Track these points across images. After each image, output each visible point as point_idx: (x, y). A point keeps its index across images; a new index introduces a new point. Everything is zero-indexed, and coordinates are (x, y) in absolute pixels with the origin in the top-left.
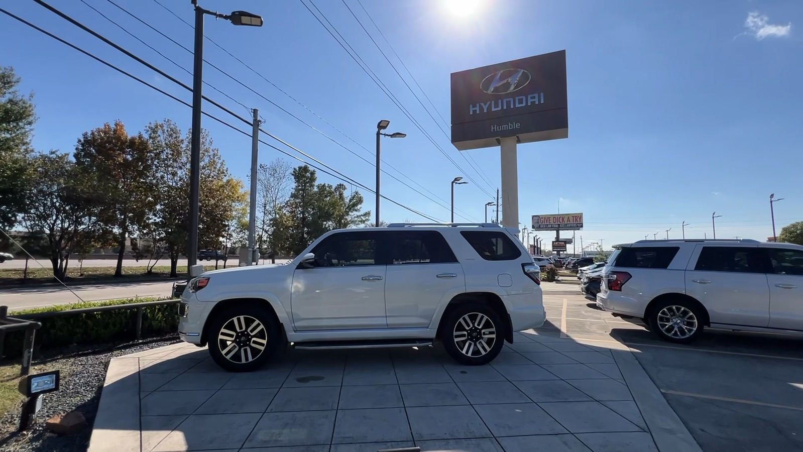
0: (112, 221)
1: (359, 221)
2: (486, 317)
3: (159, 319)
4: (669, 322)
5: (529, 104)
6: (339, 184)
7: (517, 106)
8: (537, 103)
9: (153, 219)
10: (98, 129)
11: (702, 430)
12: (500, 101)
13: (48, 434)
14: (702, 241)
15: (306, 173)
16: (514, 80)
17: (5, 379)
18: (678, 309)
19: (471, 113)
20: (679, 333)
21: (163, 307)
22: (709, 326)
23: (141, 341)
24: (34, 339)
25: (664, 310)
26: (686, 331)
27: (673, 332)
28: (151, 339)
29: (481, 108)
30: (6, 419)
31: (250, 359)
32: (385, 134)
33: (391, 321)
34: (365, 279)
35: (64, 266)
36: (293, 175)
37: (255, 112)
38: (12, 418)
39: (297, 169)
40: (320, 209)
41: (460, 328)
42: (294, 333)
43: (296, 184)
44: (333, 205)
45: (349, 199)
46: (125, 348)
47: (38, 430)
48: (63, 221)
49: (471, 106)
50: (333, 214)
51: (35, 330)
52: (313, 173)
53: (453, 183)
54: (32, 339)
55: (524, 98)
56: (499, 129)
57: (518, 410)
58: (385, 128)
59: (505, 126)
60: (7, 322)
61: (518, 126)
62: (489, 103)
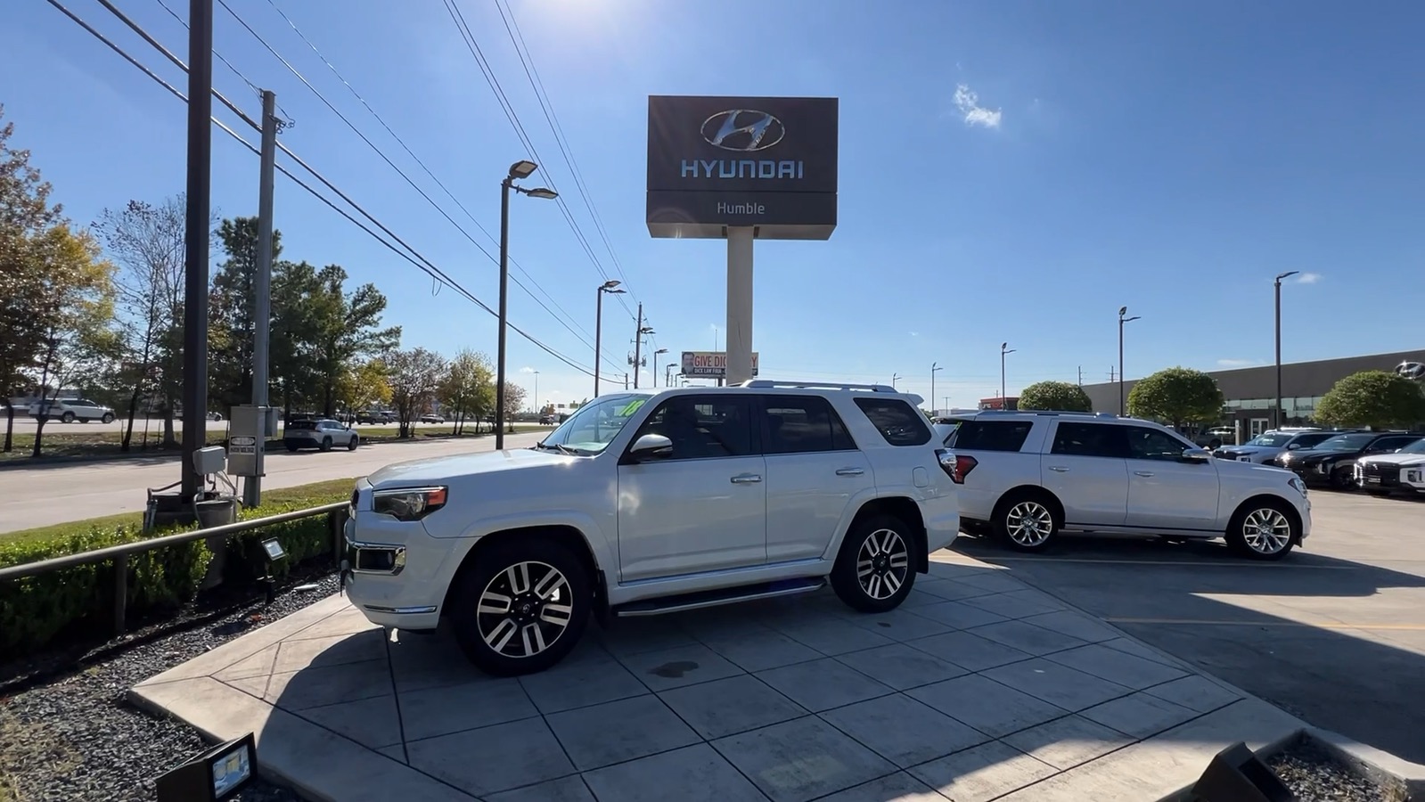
1: (376, 346)
2: (896, 536)
3: (159, 581)
4: (1020, 525)
5: (780, 176)
6: (330, 265)
7: (761, 175)
8: (792, 176)
12: (733, 163)
15: (256, 235)
16: (757, 131)
18: (1031, 507)
19: (684, 175)
20: (1030, 539)
22: (1064, 528)
25: (1015, 509)
26: (1039, 535)
29: (702, 171)
31: (542, 646)
32: (519, 188)
33: (774, 551)
34: (738, 482)
36: (219, 234)
37: (268, 98)
39: (233, 223)
40: (291, 314)
41: (865, 555)
42: (620, 587)
43: (230, 257)
44: (321, 312)
45: (352, 299)
49: (684, 161)
50: (323, 328)
53: (600, 289)
55: (772, 164)
56: (731, 210)
58: (523, 175)
59: (740, 207)
61: (761, 210)
62: (715, 162)
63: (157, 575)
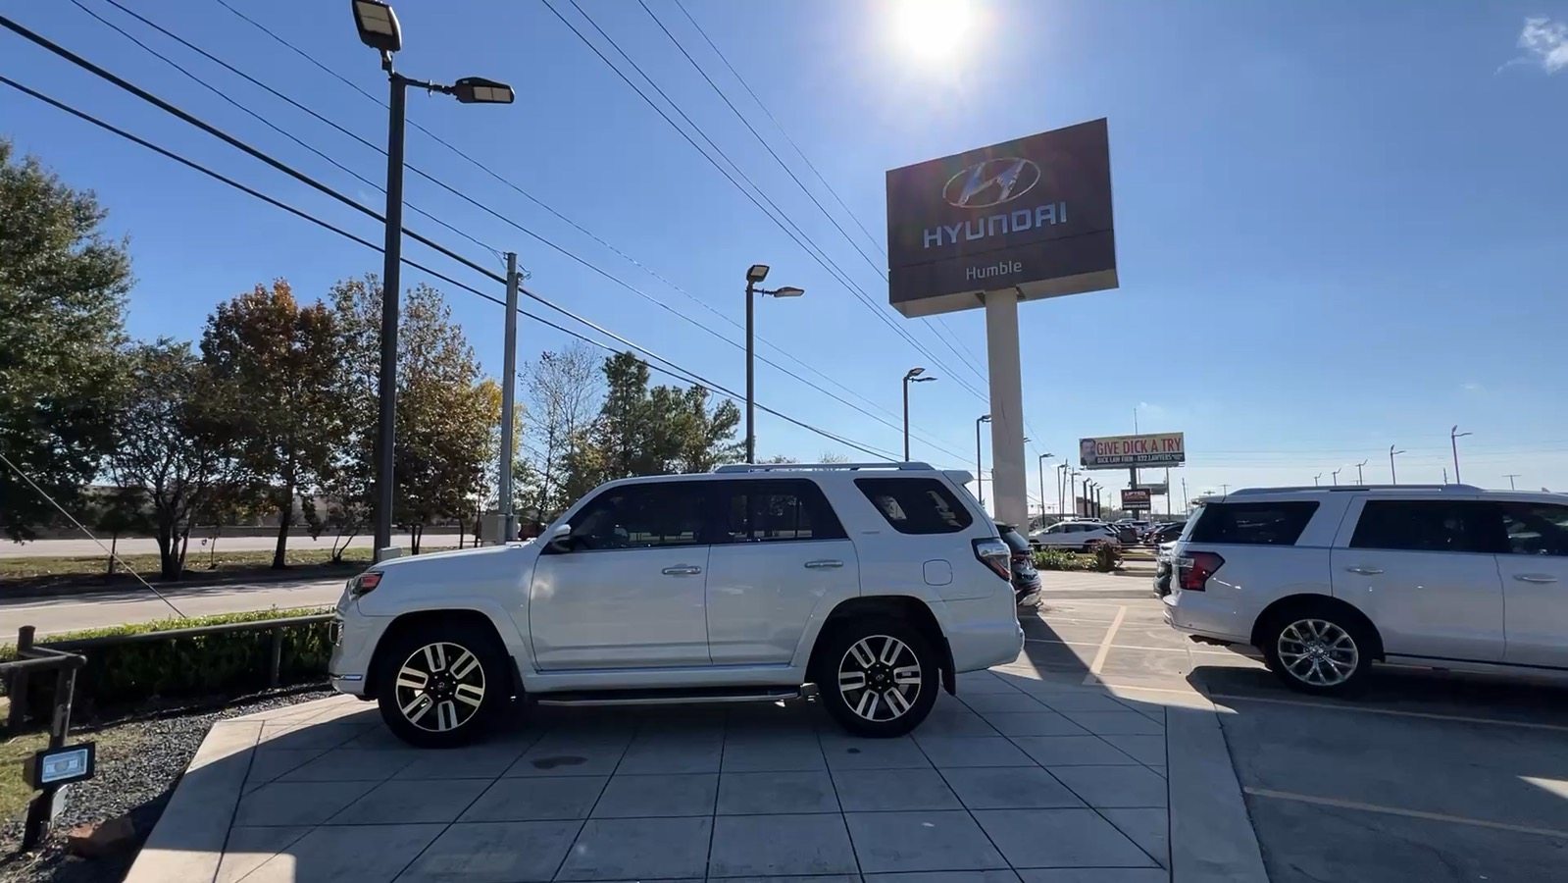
0: (267, 464)
1: (732, 457)
2: (901, 645)
3: (315, 650)
4: (1302, 652)
5: (1038, 225)
6: (694, 386)
7: (1015, 228)
8: (1053, 222)
9: (344, 460)
10: (246, 295)
11: (1296, 869)
12: (981, 221)
13: (69, 858)
14: (1366, 488)
15: (629, 366)
16: (1007, 182)
17: (21, 758)
18: (1319, 627)
19: (927, 246)
20: (1321, 675)
21: (323, 625)
22: (1383, 661)
23: (278, 690)
24: (73, 685)
25: (1290, 630)
26: (1336, 670)
27: (1310, 673)
28: (298, 687)
29: (946, 237)
30: (6, 830)
31: (454, 724)
32: (763, 292)
33: (718, 652)
34: (669, 573)
35: (180, 552)
36: (604, 370)
37: (511, 257)
38: (17, 827)
39: (613, 359)
40: (658, 435)
41: (852, 664)
42: (535, 675)
43: (611, 388)
44: (682, 427)
45: (713, 414)
46: (248, 702)
47: (54, 850)
48: (179, 468)
49: (926, 232)
50: (683, 444)
51: (75, 671)
52: (642, 366)
53: (906, 380)
54: (70, 685)
55: (1028, 213)
56: (981, 275)
57: (930, 825)
58: (761, 278)
59: (992, 269)
60: (28, 656)
61: (1017, 267)
62: (959, 226)
63: (313, 645)
